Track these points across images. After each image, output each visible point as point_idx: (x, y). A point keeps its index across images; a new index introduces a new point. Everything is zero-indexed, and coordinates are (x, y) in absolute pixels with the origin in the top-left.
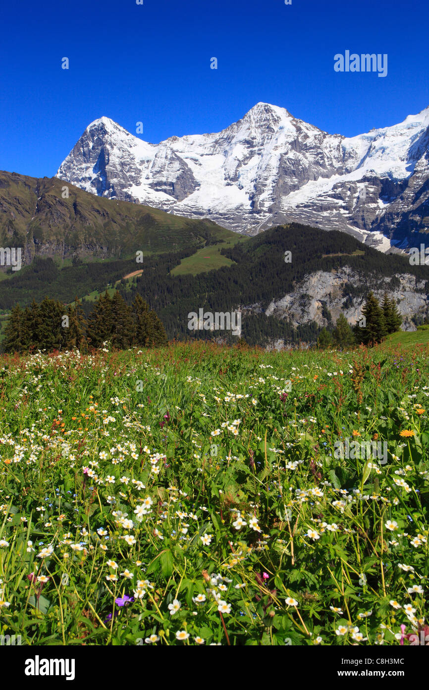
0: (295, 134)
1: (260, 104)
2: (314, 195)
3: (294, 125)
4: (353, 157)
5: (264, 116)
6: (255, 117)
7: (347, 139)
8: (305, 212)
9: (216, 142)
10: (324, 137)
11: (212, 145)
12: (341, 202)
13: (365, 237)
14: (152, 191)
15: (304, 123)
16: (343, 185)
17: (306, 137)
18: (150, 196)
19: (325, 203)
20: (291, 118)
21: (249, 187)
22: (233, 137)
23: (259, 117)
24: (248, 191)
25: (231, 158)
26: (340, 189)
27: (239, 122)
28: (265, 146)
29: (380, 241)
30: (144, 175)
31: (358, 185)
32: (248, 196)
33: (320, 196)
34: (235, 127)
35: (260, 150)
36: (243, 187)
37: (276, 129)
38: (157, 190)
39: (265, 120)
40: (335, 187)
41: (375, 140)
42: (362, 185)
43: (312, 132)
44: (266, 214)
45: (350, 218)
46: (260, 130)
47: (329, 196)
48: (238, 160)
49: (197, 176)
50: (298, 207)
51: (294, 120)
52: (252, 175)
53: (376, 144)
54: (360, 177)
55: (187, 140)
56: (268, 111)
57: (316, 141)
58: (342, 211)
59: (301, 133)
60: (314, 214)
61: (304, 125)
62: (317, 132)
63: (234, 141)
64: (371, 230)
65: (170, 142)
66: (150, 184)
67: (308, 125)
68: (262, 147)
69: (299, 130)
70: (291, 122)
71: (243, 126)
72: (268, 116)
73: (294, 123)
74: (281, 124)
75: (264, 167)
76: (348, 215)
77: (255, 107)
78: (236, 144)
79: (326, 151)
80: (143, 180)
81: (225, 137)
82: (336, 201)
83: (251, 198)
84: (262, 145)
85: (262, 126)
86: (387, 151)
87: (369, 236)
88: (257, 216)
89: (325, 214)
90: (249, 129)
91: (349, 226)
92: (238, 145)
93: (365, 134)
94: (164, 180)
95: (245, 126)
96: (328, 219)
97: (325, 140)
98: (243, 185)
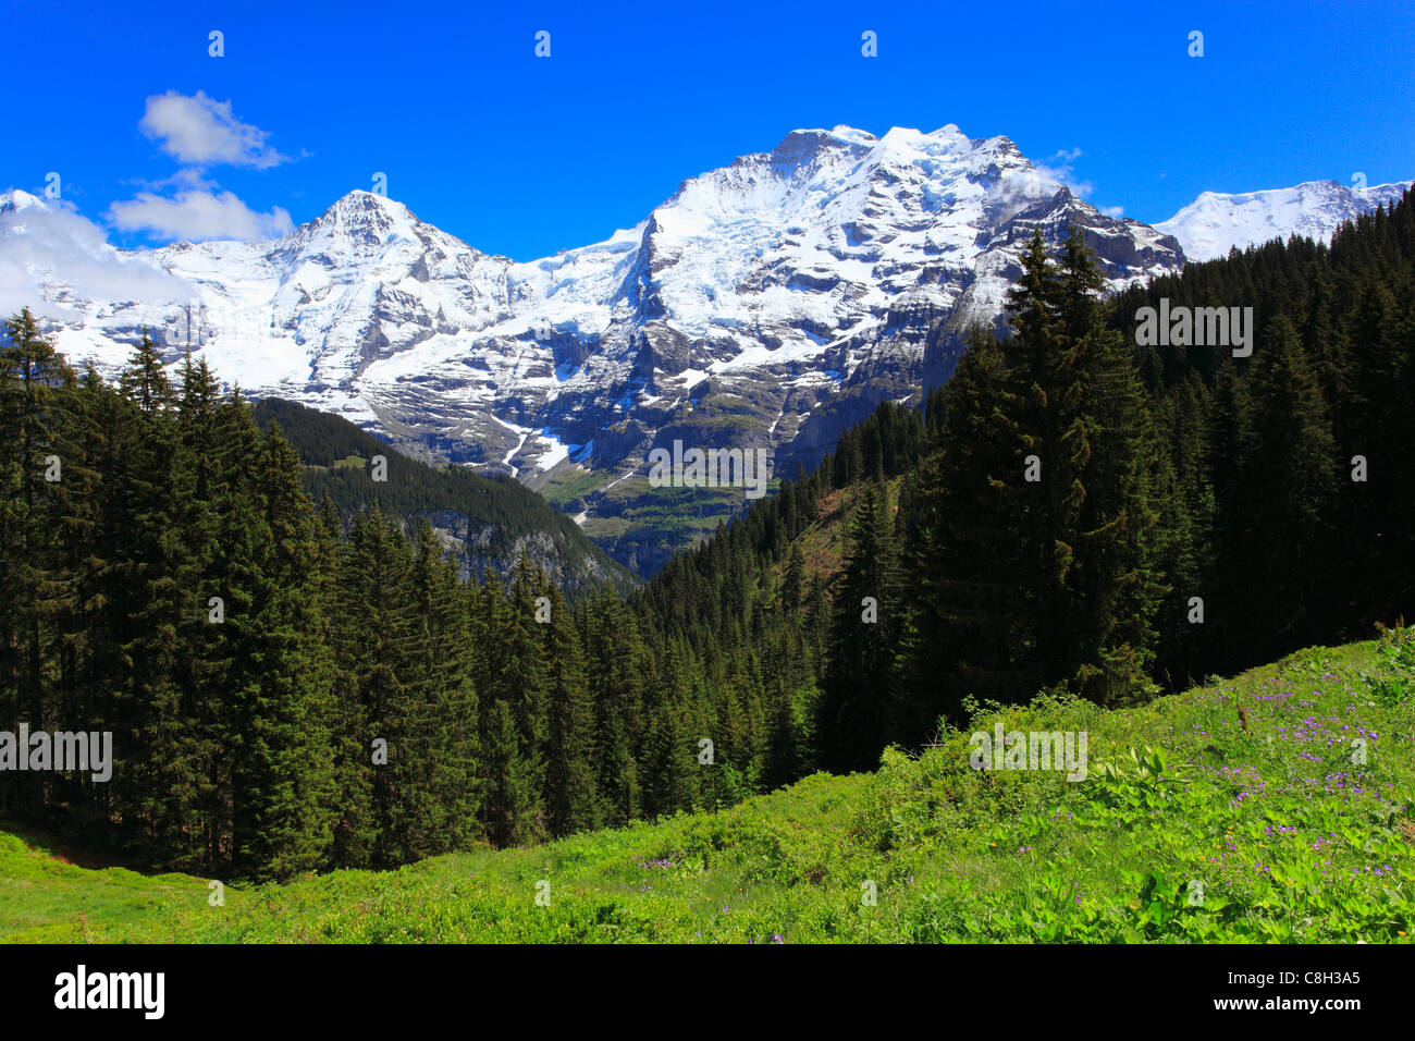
0: (418, 248)
1: (355, 192)
2: (437, 360)
3: (418, 234)
4: (525, 297)
5: (362, 214)
6: (346, 215)
7: (517, 265)
8: (414, 390)
9: (269, 257)
10: (476, 259)
11: (259, 261)
12: (483, 375)
13: (523, 438)
14: (109, 342)
15: (440, 233)
16: (492, 345)
17: (441, 256)
18: (98, 351)
19: (456, 375)
20: (413, 221)
21: (314, 339)
22: (301, 249)
23: (352, 215)
24: (312, 349)
25: (288, 286)
26: (484, 350)
27: (314, 223)
28: (361, 269)
29: (548, 448)
30: (94, 309)
31: (519, 343)
32: (310, 358)
33: (448, 361)
34: (305, 231)
35: (348, 275)
36: (303, 341)
37: (382, 237)
38: (120, 341)
39: (362, 222)
40: (476, 346)
41: (560, 267)
42: (526, 345)
43: (453, 248)
44: (334, 393)
45: (497, 404)
46: (352, 239)
47: (466, 362)
48: (304, 291)
49: (214, 319)
50: (401, 379)
51: (418, 225)
52: (324, 320)
53: (561, 275)
54: (523, 330)
55: (210, 251)
56: (369, 205)
57: (462, 266)
58: (485, 389)
59: (429, 250)
60: (429, 394)
61: (439, 238)
62: (463, 249)
63: (301, 256)
64: (535, 426)
65: (173, 251)
66: (104, 329)
67: (446, 236)
68: (353, 270)
69: (426, 241)
70: (412, 228)
71: (322, 229)
72: (371, 215)
73: (419, 230)
74: (393, 230)
75: (346, 304)
76: (493, 398)
77: (347, 198)
78: (303, 261)
79: (478, 284)
80: (91, 321)
81: (286, 248)
82: (475, 371)
83: (313, 364)
84: (355, 266)
85: (357, 232)
86: (576, 287)
87: (529, 437)
88: (318, 396)
89: (453, 394)
90: (332, 236)
91: (495, 419)
92: (309, 262)
93: (549, 259)
94: (135, 321)
95: (324, 229)
96: (456, 406)
97: (477, 265)
98: (305, 337)
